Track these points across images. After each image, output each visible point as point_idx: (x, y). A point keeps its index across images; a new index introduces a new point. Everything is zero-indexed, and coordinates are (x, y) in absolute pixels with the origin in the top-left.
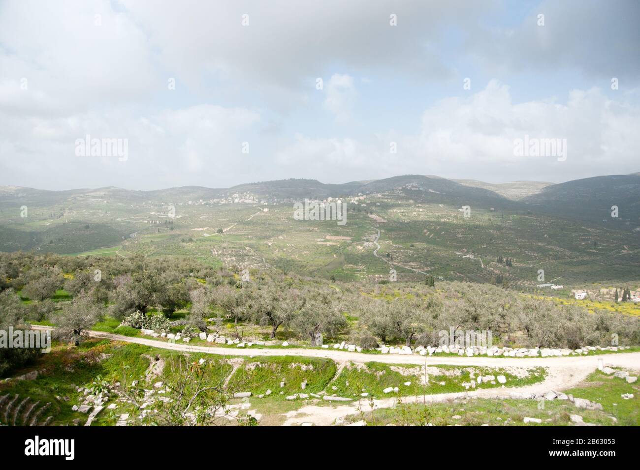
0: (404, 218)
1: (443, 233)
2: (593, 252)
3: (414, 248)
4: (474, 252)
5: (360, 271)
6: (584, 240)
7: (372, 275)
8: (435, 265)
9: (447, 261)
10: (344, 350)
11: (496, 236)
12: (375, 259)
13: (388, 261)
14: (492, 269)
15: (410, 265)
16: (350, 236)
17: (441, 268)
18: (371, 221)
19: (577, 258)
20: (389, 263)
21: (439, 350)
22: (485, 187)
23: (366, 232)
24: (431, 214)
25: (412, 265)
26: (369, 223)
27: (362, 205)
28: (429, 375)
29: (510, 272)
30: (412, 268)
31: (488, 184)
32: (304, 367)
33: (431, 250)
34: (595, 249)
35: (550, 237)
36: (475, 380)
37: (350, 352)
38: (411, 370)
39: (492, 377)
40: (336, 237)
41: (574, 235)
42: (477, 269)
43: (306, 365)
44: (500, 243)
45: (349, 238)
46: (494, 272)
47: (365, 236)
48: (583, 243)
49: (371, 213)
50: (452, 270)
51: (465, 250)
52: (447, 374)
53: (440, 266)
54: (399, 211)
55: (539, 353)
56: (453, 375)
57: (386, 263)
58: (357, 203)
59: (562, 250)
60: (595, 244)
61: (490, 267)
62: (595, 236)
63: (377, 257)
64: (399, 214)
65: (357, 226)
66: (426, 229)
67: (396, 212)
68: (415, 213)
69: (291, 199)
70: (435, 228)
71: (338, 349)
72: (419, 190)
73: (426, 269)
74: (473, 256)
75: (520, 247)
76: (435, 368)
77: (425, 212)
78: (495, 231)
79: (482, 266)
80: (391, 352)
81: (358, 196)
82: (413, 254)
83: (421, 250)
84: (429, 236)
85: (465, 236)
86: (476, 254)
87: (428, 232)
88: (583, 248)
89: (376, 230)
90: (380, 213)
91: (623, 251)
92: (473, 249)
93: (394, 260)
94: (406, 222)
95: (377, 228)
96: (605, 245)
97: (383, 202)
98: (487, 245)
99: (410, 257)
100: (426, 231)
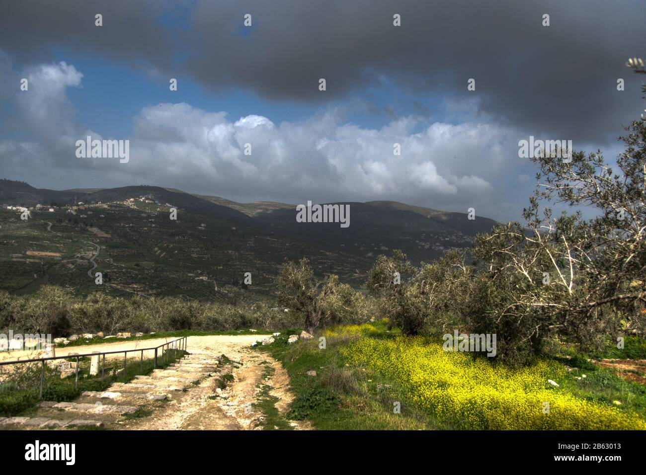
1: (176, 252)
3: (139, 268)
4: (208, 274)
6: (321, 263)
8: (162, 287)
9: (177, 283)
11: (233, 257)
12: (89, 279)
14: (227, 292)
15: (131, 288)
16: (60, 252)
17: (169, 291)
18: (90, 235)
20: (106, 284)
22: (230, 206)
23: (81, 248)
24: (164, 230)
25: (134, 288)
26: (88, 238)
27: (81, 216)
29: (245, 295)
30: (134, 291)
31: (232, 202)
33: (159, 271)
35: (289, 260)
40: (40, 252)
41: (312, 258)
42: (210, 293)
44: (238, 265)
45: (58, 255)
46: (227, 296)
47: (80, 252)
48: (320, 267)
49: (92, 226)
50: (181, 294)
51: (199, 272)
58: (74, 213)
60: (331, 268)
61: (225, 290)
62: (331, 260)
63: (91, 278)
64: (127, 229)
65: (70, 241)
66: (158, 247)
67: (124, 227)
68: (146, 229)
70: (168, 246)
72: (155, 203)
73: (150, 292)
74: (207, 278)
75: (258, 269)
77: (157, 227)
78: (234, 252)
79: (216, 289)
81: (78, 205)
82: (136, 275)
83: (149, 270)
84: (159, 255)
85: (201, 256)
86: (211, 276)
87: (160, 251)
88: (320, 271)
89: (95, 246)
90: (104, 226)
91: (355, 275)
92: (208, 270)
93: (113, 282)
94: (134, 238)
95: (96, 243)
96: (339, 268)
97: (108, 213)
98: (223, 266)
99: (133, 277)
100: (156, 249)
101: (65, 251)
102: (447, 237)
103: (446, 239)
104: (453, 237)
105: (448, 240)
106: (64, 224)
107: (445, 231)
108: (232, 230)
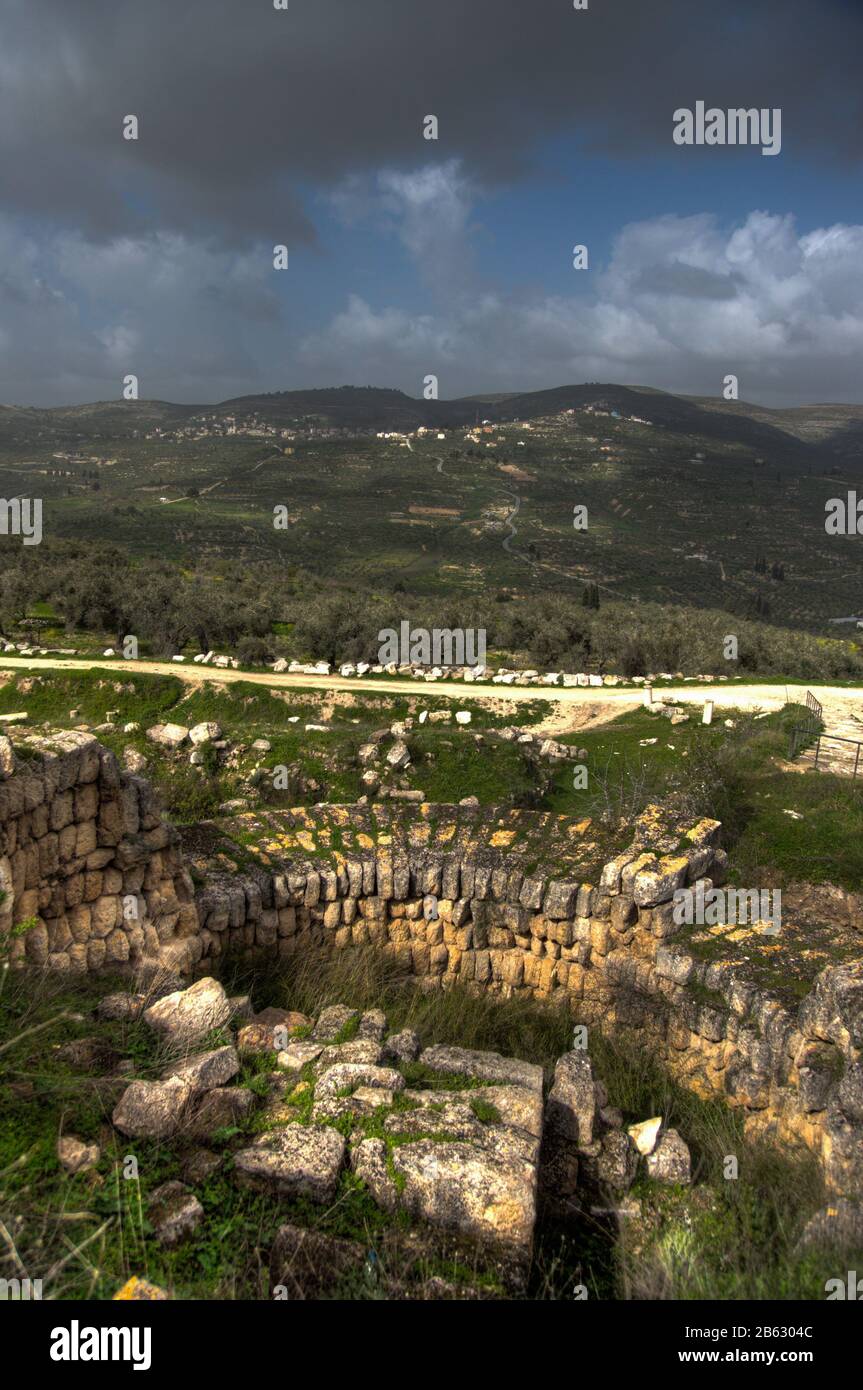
0: (573, 474)
1: (651, 507)
3: (587, 536)
4: (709, 549)
5: (472, 579)
7: (495, 589)
8: (626, 572)
9: (653, 565)
10: (211, 664)
11: (758, 517)
12: (505, 555)
13: (531, 560)
14: (743, 584)
15: (574, 571)
16: (457, 507)
17: (638, 578)
18: (503, 478)
20: (533, 564)
21: (378, 669)
22: (752, 415)
23: (491, 501)
24: (629, 467)
25: (579, 571)
26: (500, 482)
27: (488, 445)
28: (336, 706)
29: (779, 592)
30: (579, 576)
31: (758, 408)
32: (118, 687)
33: (621, 542)
36: (416, 717)
37: (220, 668)
38: (306, 697)
39: (447, 714)
40: (429, 509)
42: (713, 584)
43: (122, 684)
44: (766, 533)
45: (454, 512)
46: (745, 591)
47: (489, 508)
49: (506, 462)
50: (659, 584)
51: (693, 545)
52: (369, 705)
53: (637, 575)
54: (564, 460)
55: (560, 679)
56: (379, 707)
57: (527, 564)
58: (476, 440)
61: (740, 580)
63: (508, 553)
64: (564, 466)
65: (473, 488)
66: (617, 498)
67: (558, 463)
68: (596, 465)
69: (345, 429)
70: (635, 497)
71: (200, 664)
72: (610, 417)
73: (606, 579)
74: (706, 557)
75: (805, 541)
76: (350, 695)
77: (616, 462)
78: (759, 507)
79: (723, 577)
80: (291, 669)
81: (482, 426)
82: (582, 548)
83: (602, 539)
84: (620, 513)
85: (695, 515)
86: (714, 553)
87: (620, 506)
89: (511, 497)
90: (525, 462)
92: (708, 543)
93: (544, 560)
94: (576, 481)
95: (515, 492)
97: (531, 439)
98: (738, 535)
99: (577, 553)
100: (615, 502)
101: (465, 506)
106: (462, 460)
108: (757, 465)
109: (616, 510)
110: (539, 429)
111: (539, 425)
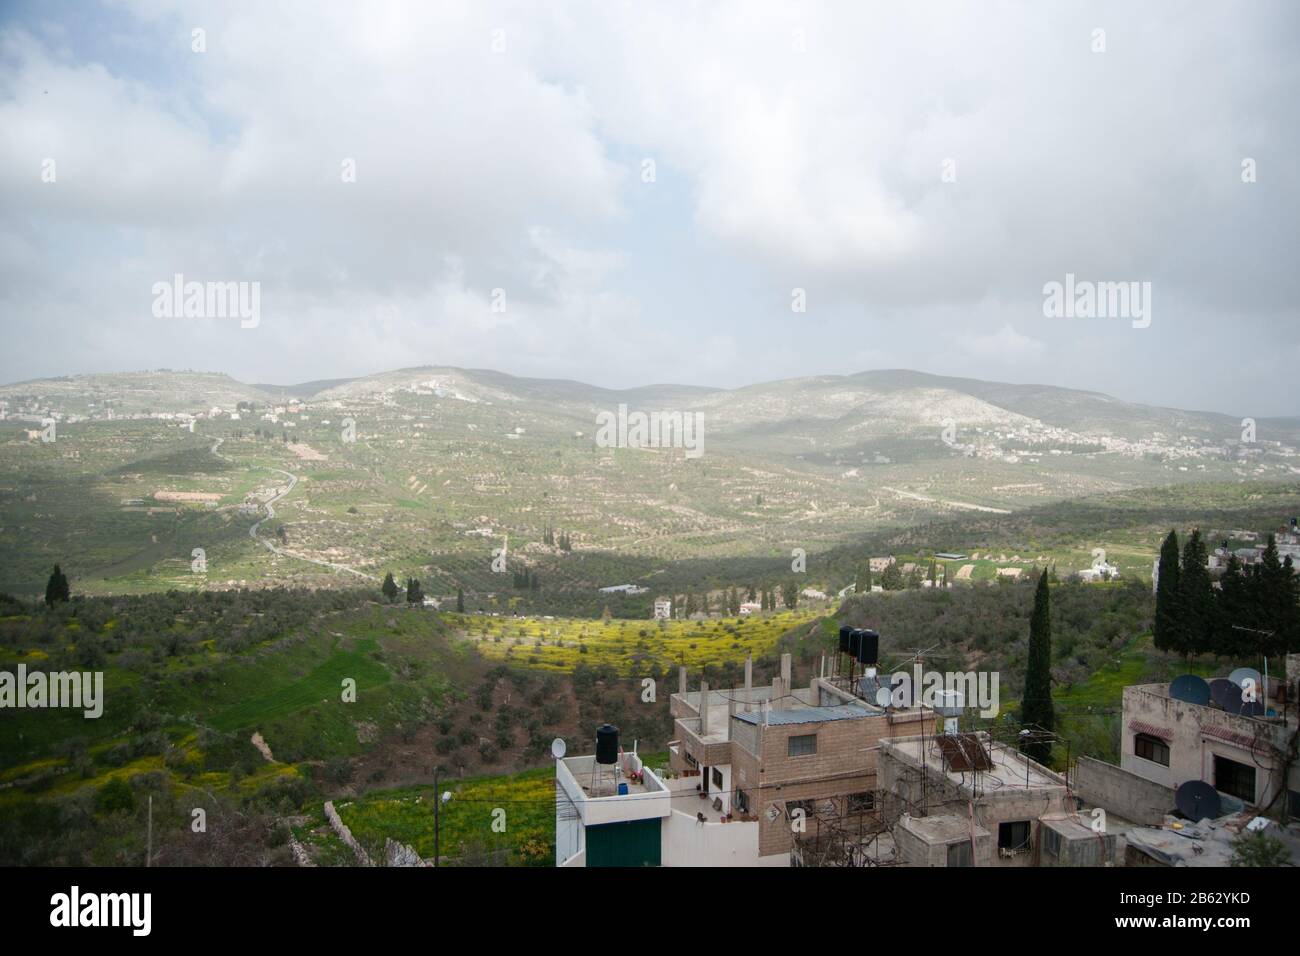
0: (375, 451)
1: (448, 482)
2: (753, 517)
3: (355, 515)
6: (739, 493)
7: (217, 583)
11: (558, 487)
13: (276, 546)
15: (326, 556)
16: (220, 491)
18: (287, 457)
19: (716, 528)
20: (277, 551)
23: (262, 482)
24: (434, 442)
25: (332, 555)
26: (281, 463)
27: (286, 424)
30: (330, 561)
33: (395, 520)
34: (758, 510)
35: (680, 489)
40: (182, 494)
41: (724, 484)
44: (565, 503)
45: (215, 496)
47: (255, 491)
48: (738, 500)
49: (295, 441)
54: (368, 438)
58: (275, 420)
59: (691, 512)
60: (759, 501)
61: (522, 553)
62: (762, 485)
64: (367, 443)
65: (247, 470)
66: (416, 474)
67: (362, 440)
68: (401, 441)
70: (434, 472)
72: (433, 395)
73: (363, 563)
74: (490, 531)
75: (605, 509)
77: (421, 438)
78: (562, 477)
81: (286, 405)
82: (344, 530)
83: (371, 518)
84: (417, 490)
85: (493, 487)
86: (504, 526)
87: (418, 482)
88: (736, 508)
89: (288, 477)
90: (322, 441)
91: (808, 512)
92: (501, 516)
93: (291, 544)
94: (376, 460)
95: (292, 473)
96: (777, 501)
97: (337, 417)
98: (533, 506)
99: (336, 535)
100: (413, 478)
101: (230, 490)
102: (1011, 432)
103: (1009, 436)
104: (1024, 432)
105: (1011, 439)
106: (246, 439)
107: (1007, 421)
108: (576, 438)
109: (413, 487)
110: (352, 408)
111: (352, 404)
